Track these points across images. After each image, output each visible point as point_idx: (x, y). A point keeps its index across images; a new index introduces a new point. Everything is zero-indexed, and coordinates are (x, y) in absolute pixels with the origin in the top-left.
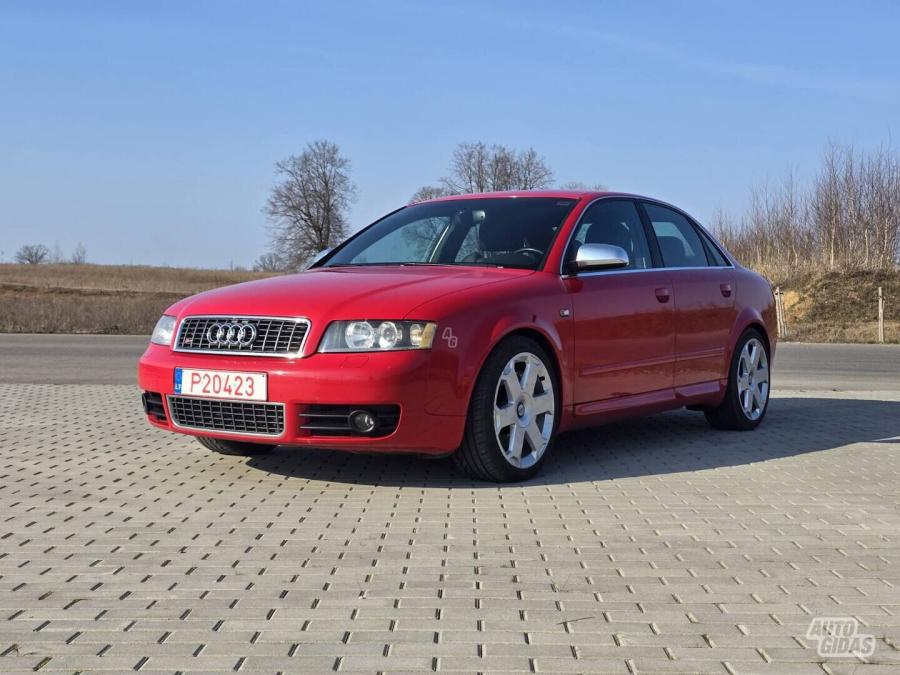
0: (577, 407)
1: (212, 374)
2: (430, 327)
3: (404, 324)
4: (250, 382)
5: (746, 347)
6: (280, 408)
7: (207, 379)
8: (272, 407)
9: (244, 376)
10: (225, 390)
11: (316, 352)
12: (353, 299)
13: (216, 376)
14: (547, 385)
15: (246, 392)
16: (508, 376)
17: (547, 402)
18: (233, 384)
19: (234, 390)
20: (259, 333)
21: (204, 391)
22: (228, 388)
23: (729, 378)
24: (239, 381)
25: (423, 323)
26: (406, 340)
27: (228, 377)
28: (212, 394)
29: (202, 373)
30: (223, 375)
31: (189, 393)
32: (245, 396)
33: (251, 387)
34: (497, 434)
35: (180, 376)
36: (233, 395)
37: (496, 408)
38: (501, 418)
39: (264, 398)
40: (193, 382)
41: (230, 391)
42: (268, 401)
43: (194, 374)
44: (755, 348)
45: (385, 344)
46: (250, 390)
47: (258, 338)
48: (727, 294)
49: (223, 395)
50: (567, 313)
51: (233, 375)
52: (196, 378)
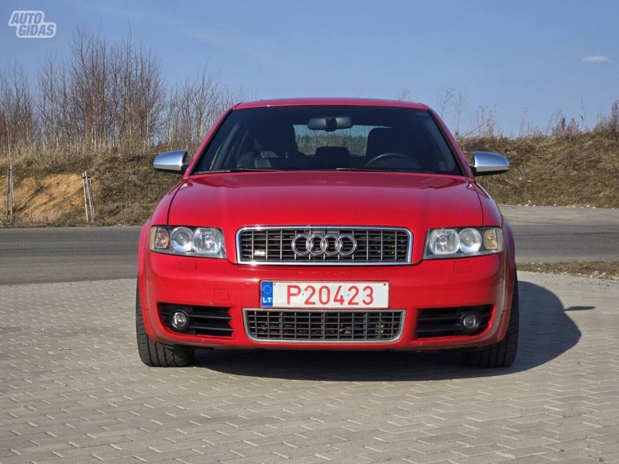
1: (317, 285)
4: (368, 291)
7: (310, 291)
8: (391, 314)
9: (361, 286)
10: (335, 300)
11: (423, 259)
13: (323, 287)
15: (364, 301)
18: (347, 294)
19: (347, 299)
20: (359, 242)
21: (307, 302)
22: (339, 298)
24: (354, 291)
27: (340, 287)
28: (319, 305)
29: (303, 285)
30: (333, 286)
31: (284, 305)
32: (362, 305)
33: (370, 296)
35: (270, 290)
36: (345, 305)
39: (386, 306)
40: (289, 295)
41: (342, 301)
42: (389, 308)
43: (289, 287)
46: (368, 300)
47: (358, 248)
49: (333, 305)
51: (346, 286)
52: (293, 291)
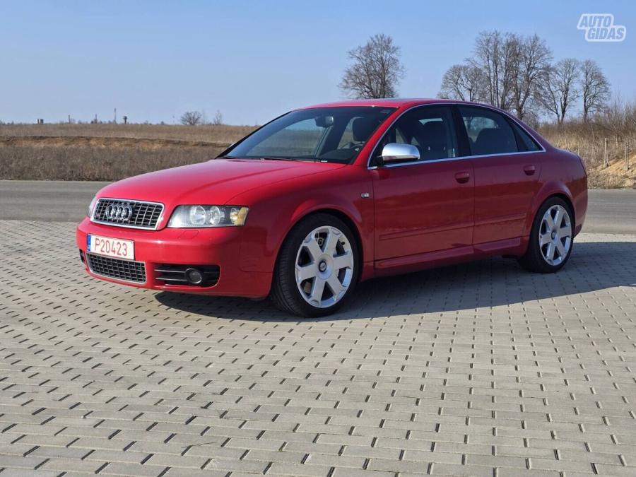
0: (377, 263)
1: (105, 239)
2: (244, 211)
3: (227, 208)
4: (124, 247)
5: (549, 212)
6: (143, 265)
7: (103, 243)
8: (138, 264)
9: (122, 242)
10: (112, 251)
11: (166, 227)
12: (196, 190)
13: (107, 241)
14: (348, 247)
15: (123, 253)
16: (311, 243)
17: (348, 260)
18: (116, 247)
19: (117, 250)
20: (134, 212)
21: (102, 251)
22: (113, 249)
23: (531, 236)
24: (119, 246)
25: (239, 207)
26: (228, 220)
27: (114, 242)
28: (106, 253)
29: (100, 238)
30: (111, 240)
31: (94, 252)
32: (122, 256)
33: (125, 249)
34: (299, 284)
35: (90, 240)
36: (116, 255)
37: (297, 266)
38: (301, 274)
39: (133, 258)
40: (97, 245)
41: (114, 251)
42: (135, 259)
43: (96, 239)
44: (558, 212)
45: (214, 222)
46: (125, 252)
47: (133, 216)
48: (530, 173)
49: (111, 254)
50: (367, 195)
51: (116, 241)
52: (98, 242)
